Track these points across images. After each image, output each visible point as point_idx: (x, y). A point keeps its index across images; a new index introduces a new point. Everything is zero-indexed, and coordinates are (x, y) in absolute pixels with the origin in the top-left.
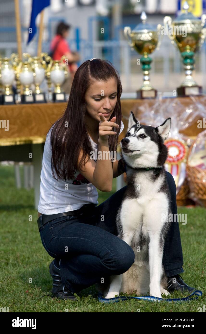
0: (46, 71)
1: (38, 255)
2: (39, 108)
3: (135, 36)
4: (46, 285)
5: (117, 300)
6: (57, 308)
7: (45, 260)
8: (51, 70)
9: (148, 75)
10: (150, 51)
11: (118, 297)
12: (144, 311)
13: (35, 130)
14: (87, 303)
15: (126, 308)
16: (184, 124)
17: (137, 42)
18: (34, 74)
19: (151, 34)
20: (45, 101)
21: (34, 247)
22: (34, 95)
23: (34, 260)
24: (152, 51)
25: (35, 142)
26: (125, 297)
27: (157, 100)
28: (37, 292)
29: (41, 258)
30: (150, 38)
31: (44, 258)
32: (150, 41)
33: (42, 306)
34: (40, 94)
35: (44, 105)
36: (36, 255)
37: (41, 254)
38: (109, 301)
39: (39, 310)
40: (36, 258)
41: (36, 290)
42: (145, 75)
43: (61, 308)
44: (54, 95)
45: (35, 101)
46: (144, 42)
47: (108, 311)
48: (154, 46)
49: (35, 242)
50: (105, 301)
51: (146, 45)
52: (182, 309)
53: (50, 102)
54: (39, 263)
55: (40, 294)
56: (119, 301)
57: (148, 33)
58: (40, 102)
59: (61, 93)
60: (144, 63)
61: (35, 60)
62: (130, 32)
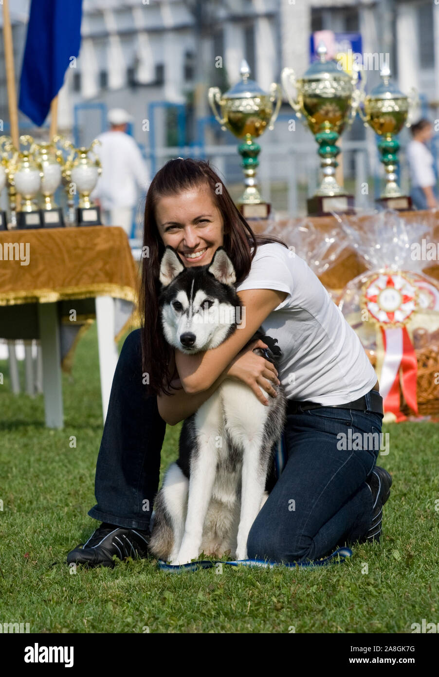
0: (63, 168)
1: (48, 497)
2: (49, 235)
3: (230, 103)
4: (61, 544)
5: (195, 567)
6: (82, 580)
7: (60, 505)
8: (72, 166)
9: (254, 176)
10: (256, 132)
11: (197, 563)
12: (244, 582)
13: (43, 278)
14: (139, 573)
15: (210, 578)
16: (322, 265)
17: (232, 115)
18: (41, 174)
19: (258, 100)
20: (62, 223)
21: (41, 485)
22: (41, 213)
23: (41, 506)
24: (261, 132)
25: (43, 300)
26: (209, 562)
27: (270, 221)
28: (44, 556)
29: (54, 502)
30: (256, 108)
31: (58, 502)
32: (256, 114)
33: (54, 578)
34: (53, 210)
35: (61, 229)
36: (45, 498)
37: (53, 495)
38: (179, 570)
39: (48, 584)
40: (45, 502)
41: (43, 554)
42: (248, 176)
43: (89, 581)
44: (79, 212)
45: (42, 224)
46: (247, 115)
47: (176, 584)
48: (264, 123)
49: (44, 478)
50: (171, 570)
51: (249, 122)
52: (315, 578)
53: (70, 225)
54: (50, 511)
55: (50, 561)
56: (199, 568)
57: (254, 98)
58: (52, 226)
59: (91, 209)
60: (245, 154)
61: (44, 149)
62: (218, 96)
